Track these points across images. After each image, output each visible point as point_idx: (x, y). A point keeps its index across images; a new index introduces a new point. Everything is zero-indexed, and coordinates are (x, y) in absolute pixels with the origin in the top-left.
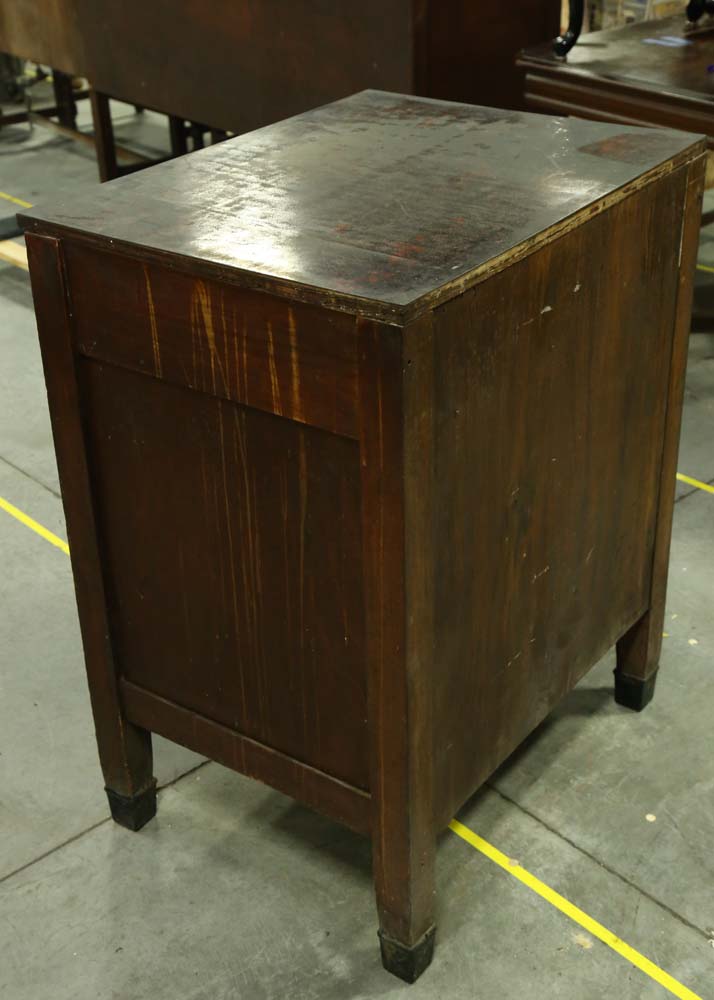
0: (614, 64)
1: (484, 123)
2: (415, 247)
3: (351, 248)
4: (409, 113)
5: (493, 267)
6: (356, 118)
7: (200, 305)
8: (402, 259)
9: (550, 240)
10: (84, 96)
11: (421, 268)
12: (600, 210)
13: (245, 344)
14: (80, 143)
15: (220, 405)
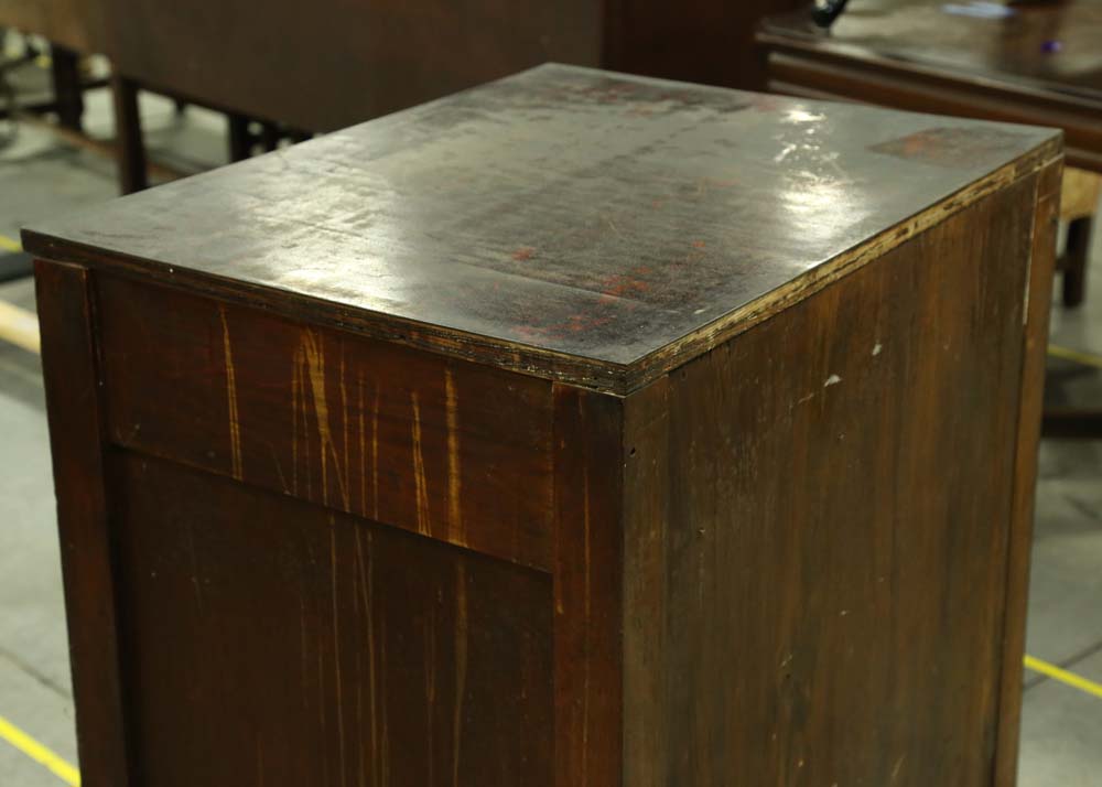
0: (901, 41)
1: (726, 110)
2: (636, 283)
3: (538, 282)
4: (614, 97)
5: (755, 313)
6: (534, 102)
7: (307, 366)
8: (618, 299)
9: (839, 275)
10: (98, 84)
11: (648, 313)
12: (910, 234)
13: (375, 424)
14: (89, 154)
15: (332, 521)
